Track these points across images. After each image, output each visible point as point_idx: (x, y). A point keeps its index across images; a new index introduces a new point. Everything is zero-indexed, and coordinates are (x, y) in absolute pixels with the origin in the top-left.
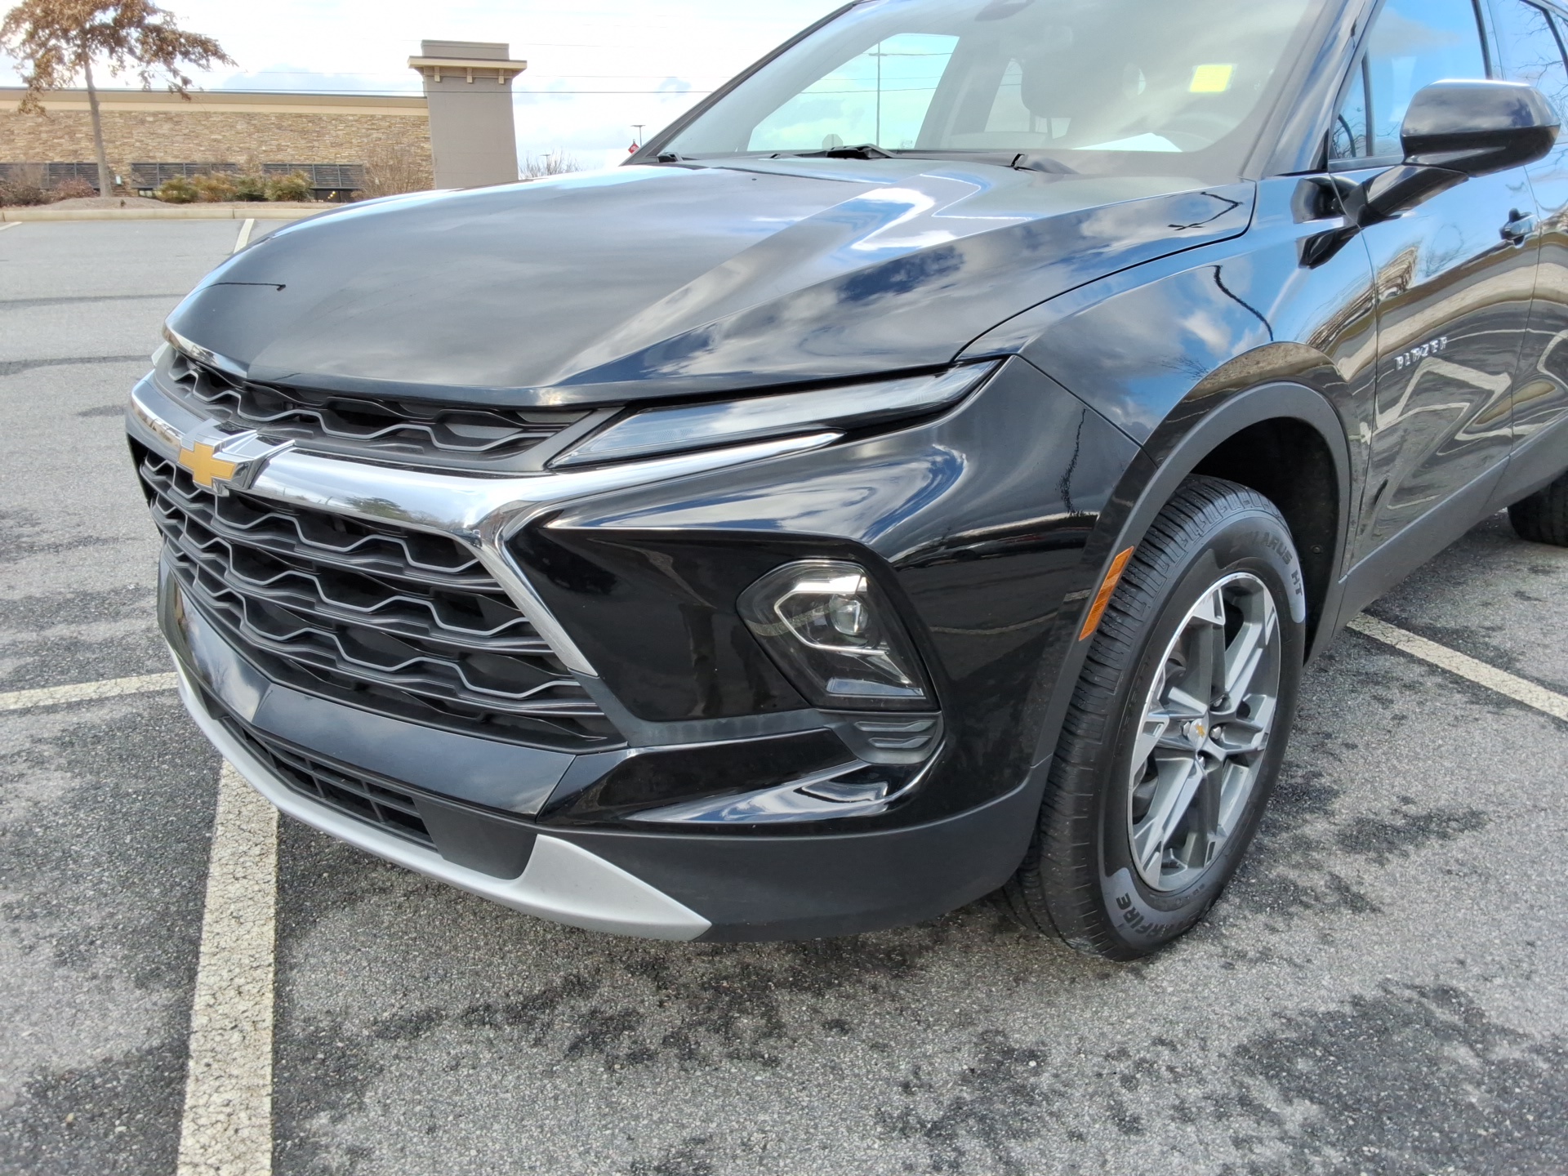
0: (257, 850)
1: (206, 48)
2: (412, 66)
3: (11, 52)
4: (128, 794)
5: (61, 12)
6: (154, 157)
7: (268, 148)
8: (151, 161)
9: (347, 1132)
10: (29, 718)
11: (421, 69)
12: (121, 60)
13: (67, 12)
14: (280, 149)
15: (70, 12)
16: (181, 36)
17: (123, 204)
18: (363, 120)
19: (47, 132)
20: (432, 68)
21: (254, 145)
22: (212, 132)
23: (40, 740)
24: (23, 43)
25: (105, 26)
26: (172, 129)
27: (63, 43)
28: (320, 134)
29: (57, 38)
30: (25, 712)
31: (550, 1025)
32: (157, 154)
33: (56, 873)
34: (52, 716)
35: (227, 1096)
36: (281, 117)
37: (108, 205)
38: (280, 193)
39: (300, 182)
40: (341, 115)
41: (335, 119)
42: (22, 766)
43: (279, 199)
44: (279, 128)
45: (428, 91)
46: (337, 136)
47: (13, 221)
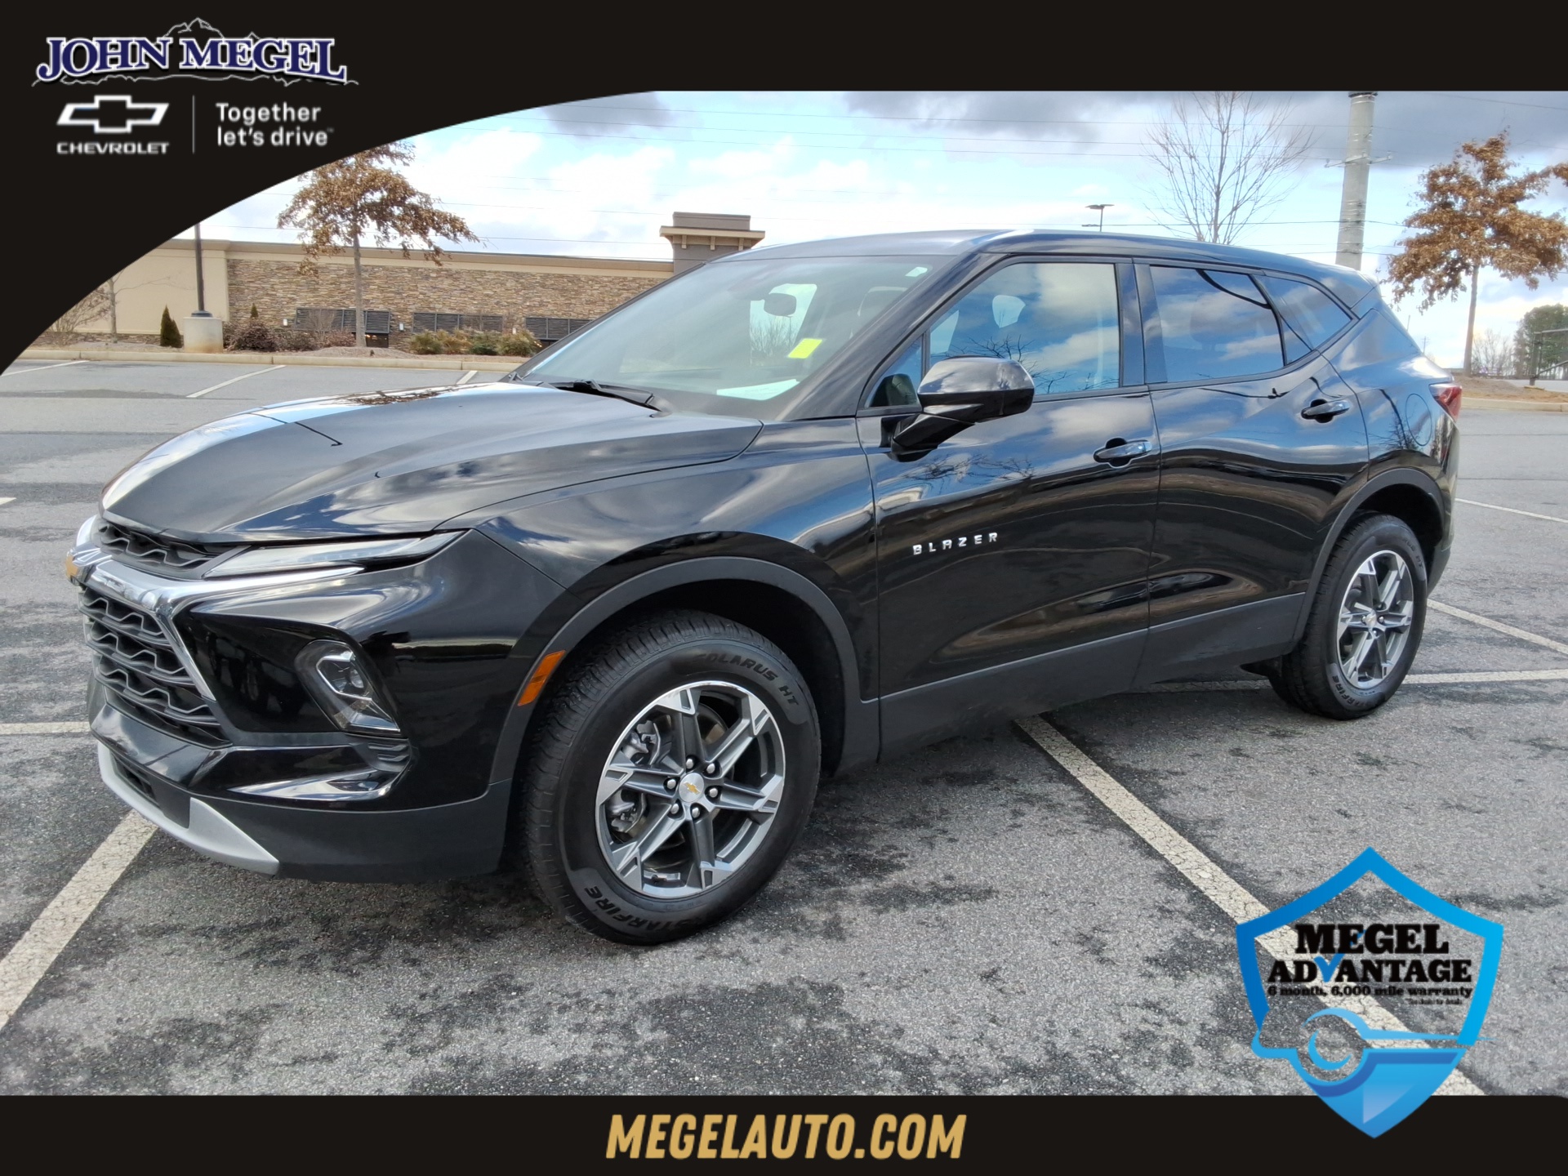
0: (143, 830)
1: (456, 227)
2: (662, 235)
3: (301, 224)
4: (90, 790)
5: (338, 194)
6: (434, 308)
7: (532, 304)
8: (431, 311)
9: (85, 977)
10: (61, 739)
11: (670, 237)
12: (385, 232)
13: (343, 193)
14: (541, 304)
15: (344, 194)
16: (434, 214)
17: (372, 353)
18: (616, 281)
19: (346, 283)
20: (680, 237)
21: (520, 300)
22: (484, 288)
23: (58, 753)
24: (309, 217)
25: (374, 204)
26: (450, 285)
27: (339, 218)
28: (577, 293)
29: (335, 214)
30: (62, 735)
31: (239, 942)
32: (437, 306)
33: (18, 830)
34: (74, 740)
35: (35, 951)
36: (546, 276)
37: (361, 353)
38: (507, 348)
39: (525, 339)
40: (597, 277)
41: (592, 280)
42: (37, 768)
43: (507, 353)
44: (543, 287)
45: (676, 258)
46: (592, 295)
47: (279, 364)
